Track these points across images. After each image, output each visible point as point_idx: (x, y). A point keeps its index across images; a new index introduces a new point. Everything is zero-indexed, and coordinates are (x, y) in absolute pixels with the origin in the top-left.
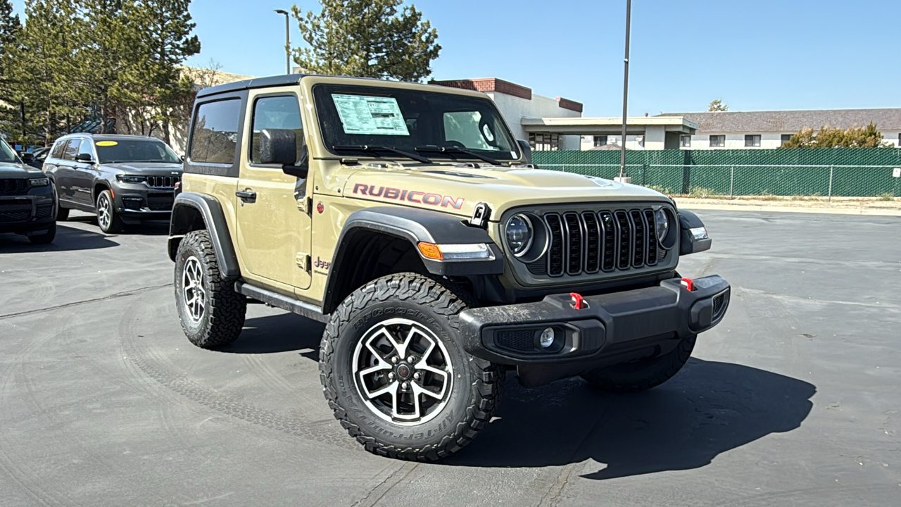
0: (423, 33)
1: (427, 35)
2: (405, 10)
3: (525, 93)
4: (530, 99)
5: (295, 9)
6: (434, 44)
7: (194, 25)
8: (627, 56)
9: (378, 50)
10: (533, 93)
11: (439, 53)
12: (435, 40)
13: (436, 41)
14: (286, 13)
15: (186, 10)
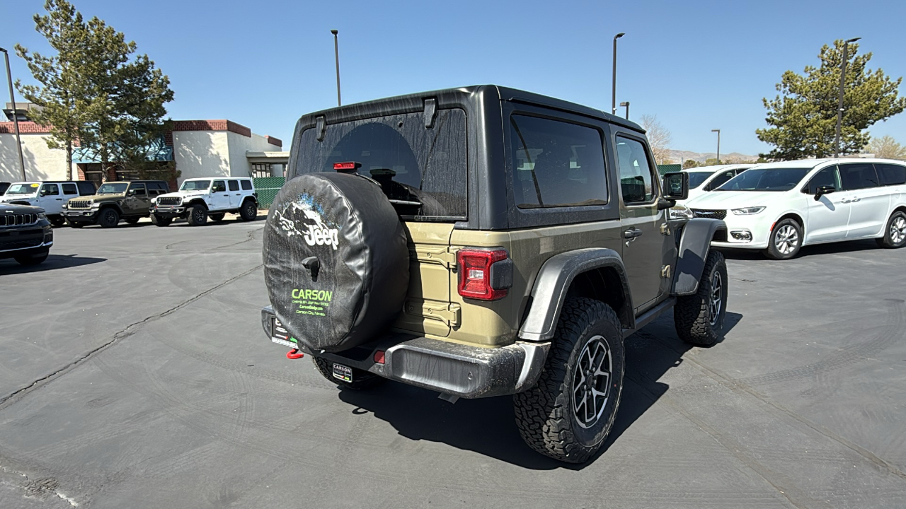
0: (156, 79)
1: (159, 81)
2: (139, 58)
3: (247, 132)
4: (250, 137)
6: (168, 89)
10: (252, 132)
11: (173, 97)
12: (168, 85)
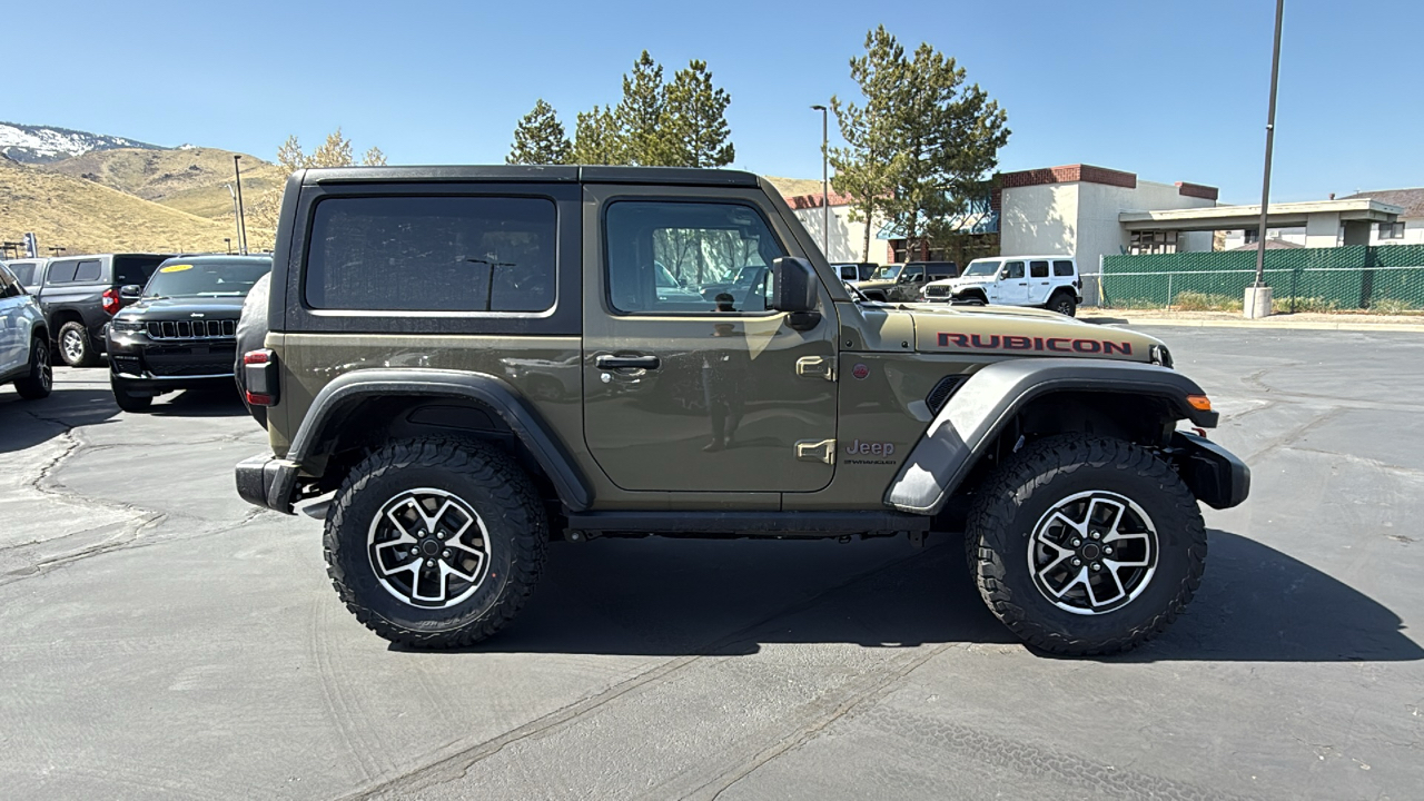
0: (988, 117)
1: (992, 118)
2: (966, 90)
3: (1128, 181)
4: (1134, 187)
5: (833, 101)
6: (1002, 129)
7: (728, 133)
8: (1271, 121)
9: (931, 142)
10: (1137, 178)
11: (1007, 139)
13: (1004, 125)
14: (824, 109)
15: (721, 116)
